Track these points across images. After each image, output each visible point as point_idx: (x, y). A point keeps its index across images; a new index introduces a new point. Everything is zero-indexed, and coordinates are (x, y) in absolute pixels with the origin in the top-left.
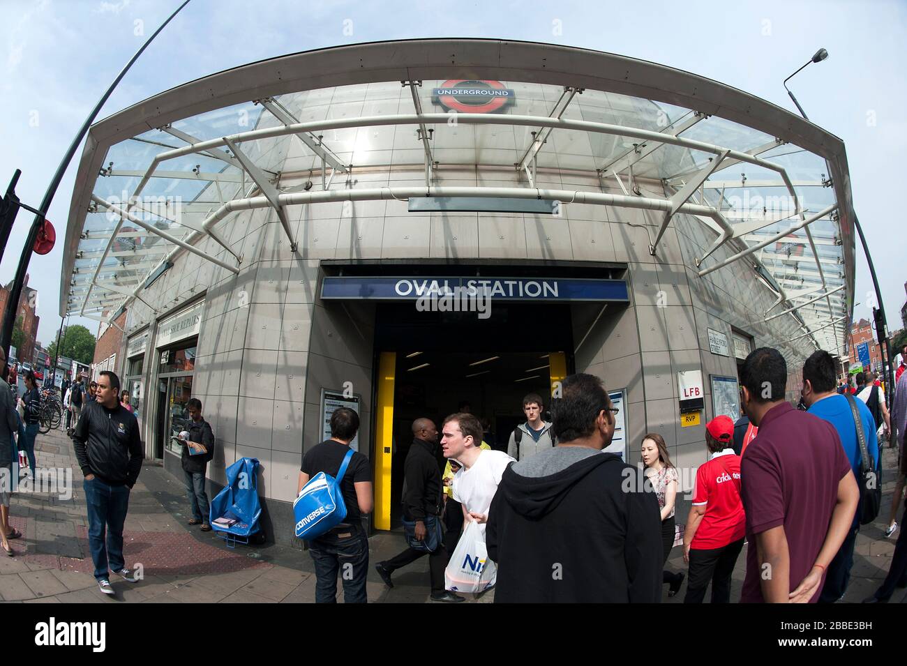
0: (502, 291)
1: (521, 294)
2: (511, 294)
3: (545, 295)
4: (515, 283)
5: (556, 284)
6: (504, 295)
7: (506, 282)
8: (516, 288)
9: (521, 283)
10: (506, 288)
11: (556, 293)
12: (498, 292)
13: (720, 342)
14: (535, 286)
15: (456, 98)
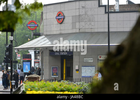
13: (89, 60)
14: (65, 53)
15: (58, 19)
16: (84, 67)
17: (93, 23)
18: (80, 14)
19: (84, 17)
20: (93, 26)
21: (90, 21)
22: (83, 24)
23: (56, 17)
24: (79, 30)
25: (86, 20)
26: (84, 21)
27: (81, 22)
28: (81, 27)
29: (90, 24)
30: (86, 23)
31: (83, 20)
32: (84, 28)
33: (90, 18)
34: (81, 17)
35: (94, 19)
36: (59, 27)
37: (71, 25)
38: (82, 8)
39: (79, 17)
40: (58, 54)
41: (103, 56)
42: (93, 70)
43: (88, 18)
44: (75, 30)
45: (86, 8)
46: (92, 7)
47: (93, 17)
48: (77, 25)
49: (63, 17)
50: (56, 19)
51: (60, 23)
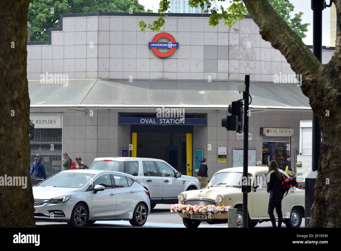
0: (169, 122)
1: (174, 123)
2: (171, 123)
3: (181, 123)
4: (173, 120)
5: (184, 120)
6: (169, 123)
7: (170, 120)
8: (173, 121)
9: (174, 120)
10: (170, 121)
11: (184, 123)
12: (168, 122)
14: (178, 121)
15: (157, 48)
16: (238, 151)
17: (252, 64)
18: (230, 44)
19: (237, 49)
20: (252, 68)
21: (247, 58)
22: (235, 63)
23: (150, 43)
24: (229, 74)
25: (241, 57)
26: (238, 57)
27: (232, 59)
28: (232, 70)
29: (248, 65)
30: (241, 63)
31: (235, 56)
32: (237, 72)
33: (247, 53)
34: (231, 49)
35: (255, 55)
36: (157, 65)
37: (202, 64)
38: (234, 32)
39: (229, 50)
40: (152, 122)
41: (273, 130)
42: (252, 156)
43: (244, 52)
44: (215, 75)
45: (241, 32)
46: (252, 31)
47: (253, 52)
48: (222, 65)
49: (175, 45)
50: (150, 47)
51: (163, 58)
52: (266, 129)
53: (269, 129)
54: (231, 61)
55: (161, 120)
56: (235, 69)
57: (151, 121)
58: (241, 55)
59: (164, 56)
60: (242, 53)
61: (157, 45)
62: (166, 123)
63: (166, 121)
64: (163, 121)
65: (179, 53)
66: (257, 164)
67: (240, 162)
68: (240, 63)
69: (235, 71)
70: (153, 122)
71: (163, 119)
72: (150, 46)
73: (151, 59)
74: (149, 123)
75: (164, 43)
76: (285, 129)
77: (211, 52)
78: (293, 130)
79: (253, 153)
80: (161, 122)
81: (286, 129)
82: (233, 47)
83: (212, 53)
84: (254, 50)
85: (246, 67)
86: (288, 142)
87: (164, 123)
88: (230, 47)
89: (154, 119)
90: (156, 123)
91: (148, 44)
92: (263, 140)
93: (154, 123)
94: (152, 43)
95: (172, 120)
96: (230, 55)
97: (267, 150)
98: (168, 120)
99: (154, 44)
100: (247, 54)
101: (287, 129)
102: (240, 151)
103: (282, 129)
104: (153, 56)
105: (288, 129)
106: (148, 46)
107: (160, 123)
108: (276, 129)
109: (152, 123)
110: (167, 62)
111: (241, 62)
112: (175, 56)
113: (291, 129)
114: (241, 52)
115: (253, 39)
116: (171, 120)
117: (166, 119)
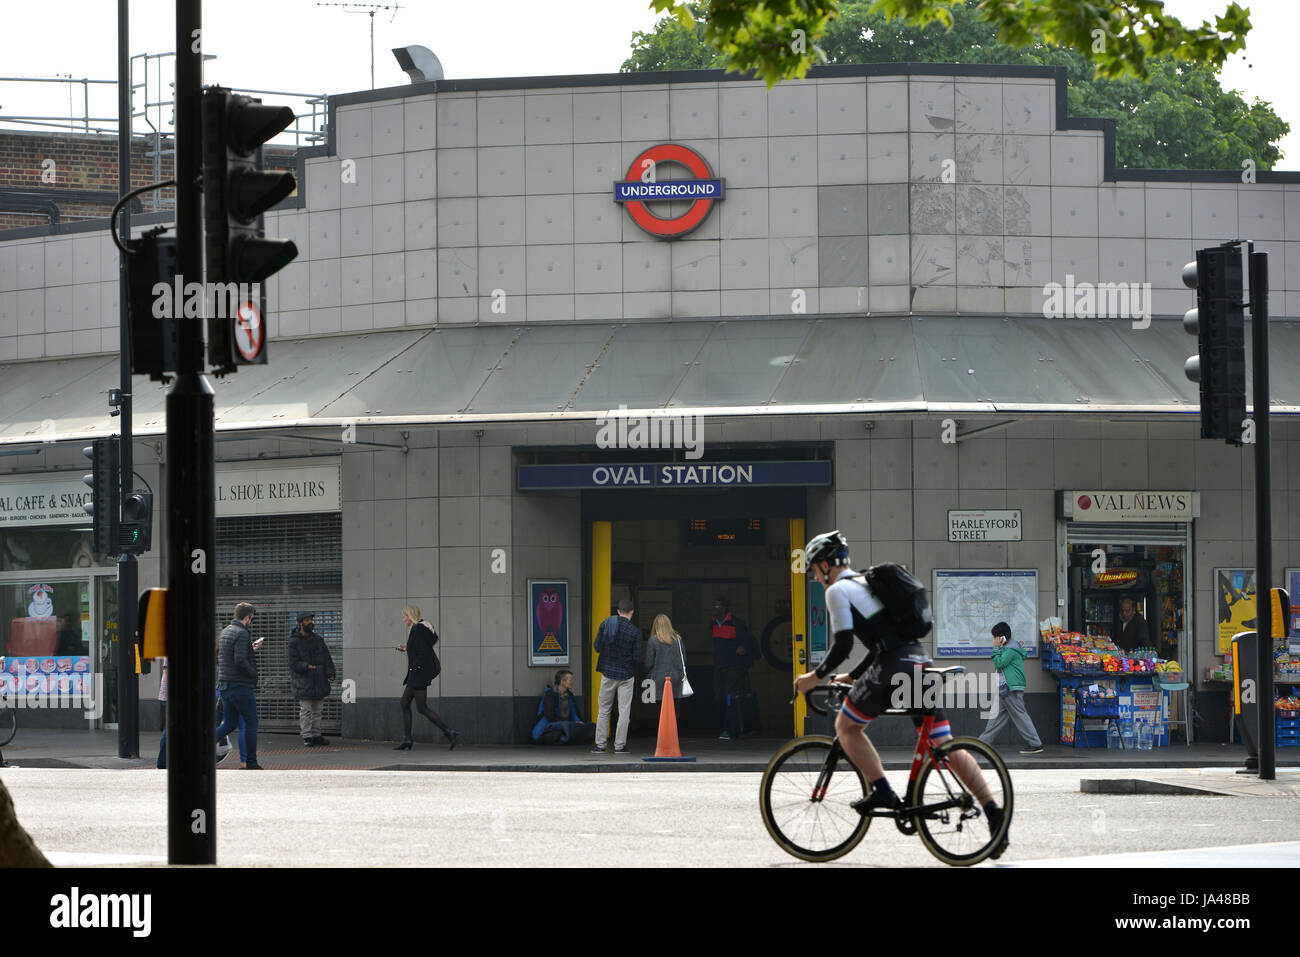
0: (695, 478)
1: (714, 480)
2: (705, 481)
3: (739, 480)
4: (709, 468)
5: (750, 468)
6: (697, 481)
7: (700, 468)
8: (709, 473)
9: (715, 468)
10: (699, 473)
11: (749, 478)
12: (692, 478)
13: (991, 523)
14: (728, 471)
15: (646, 203)
16: (955, 580)
17: (1013, 249)
18: (915, 174)
19: (945, 196)
20: (1014, 266)
21: (991, 227)
22: (935, 249)
23: (618, 186)
24: (913, 292)
25: (964, 223)
26: (949, 226)
27: (926, 232)
28: (924, 275)
29: (995, 253)
30: (966, 248)
31: (937, 219)
32: (951, 279)
33: (990, 208)
34: (921, 195)
35: (1027, 215)
36: (648, 266)
37: (812, 255)
38: (933, 129)
39: (912, 197)
40: (634, 478)
41: (1107, 499)
42: (1021, 599)
43: (978, 206)
44: (860, 294)
45: (963, 130)
46: (1009, 125)
47: (1019, 203)
48: (887, 257)
49: (710, 189)
50: (620, 200)
51: (673, 237)
52: (1078, 495)
53: (1090, 495)
54: (920, 241)
55: (667, 471)
56: (939, 270)
57: (631, 476)
58: (963, 219)
59: (671, 231)
60: (967, 210)
61: (644, 191)
62: (686, 481)
63: (684, 474)
64: (674, 473)
65: (728, 219)
66: (1042, 629)
67: (968, 624)
68: (960, 246)
69: (940, 277)
70: (638, 478)
71: (675, 468)
72: (618, 194)
73: (625, 245)
74: (625, 482)
75: (671, 183)
76: (1160, 493)
77: (845, 209)
78: (1197, 496)
79: (1022, 587)
80: (667, 478)
81: (1164, 494)
82: (928, 186)
83: (846, 212)
84: (1021, 196)
85: (988, 262)
86: (1183, 544)
87: (679, 481)
88: (913, 189)
89: (642, 469)
90: (648, 482)
91: (611, 188)
92: (1069, 537)
93: (642, 481)
94: (626, 185)
95: (707, 470)
96: (914, 217)
97: (1134, 576)
98: (692, 469)
99: (633, 188)
100: (989, 211)
101: (1170, 494)
102: (964, 581)
103: (1146, 493)
104: (632, 233)
105: (1177, 494)
106: (612, 197)
107: (664, 480)
108: (1121, 493)
109: (636, 482)
110: (684, 251)
111: (962, 242)
112: (711, 230)
113: (1189, 493)
114: (963, 204)
115: (1015, 156)
116: (704, 469)
117: (684, 468)
